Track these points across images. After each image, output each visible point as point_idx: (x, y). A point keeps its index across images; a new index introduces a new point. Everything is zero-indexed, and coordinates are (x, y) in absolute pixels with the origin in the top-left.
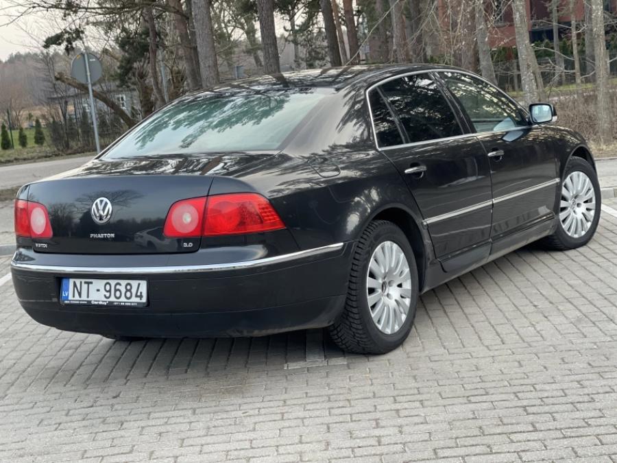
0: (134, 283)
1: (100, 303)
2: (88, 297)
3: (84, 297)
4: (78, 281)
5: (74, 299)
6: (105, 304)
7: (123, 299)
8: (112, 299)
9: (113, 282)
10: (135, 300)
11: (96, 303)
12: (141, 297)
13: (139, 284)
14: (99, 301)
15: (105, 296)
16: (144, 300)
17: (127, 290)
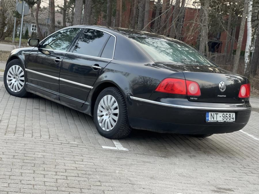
0: (231, 114)
1: (222, 121)
2: (217, 119)
3: (215, 119)
4: (213, 113)
5: (212, 120)
6: (223, 122)
7: (228, 120)
8: (225, 120)
9: (225, 114)
10: (232, 120)
11: (220, 121)
12: (233, 119)
13: (233, 114)
14: (221, 121)
15: (223, 119)
16: (234, 120)
17: (230, 117)
